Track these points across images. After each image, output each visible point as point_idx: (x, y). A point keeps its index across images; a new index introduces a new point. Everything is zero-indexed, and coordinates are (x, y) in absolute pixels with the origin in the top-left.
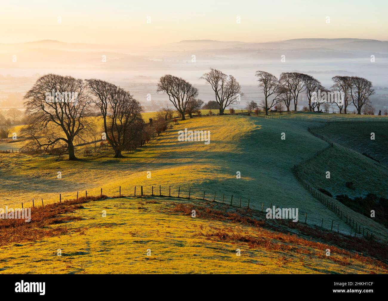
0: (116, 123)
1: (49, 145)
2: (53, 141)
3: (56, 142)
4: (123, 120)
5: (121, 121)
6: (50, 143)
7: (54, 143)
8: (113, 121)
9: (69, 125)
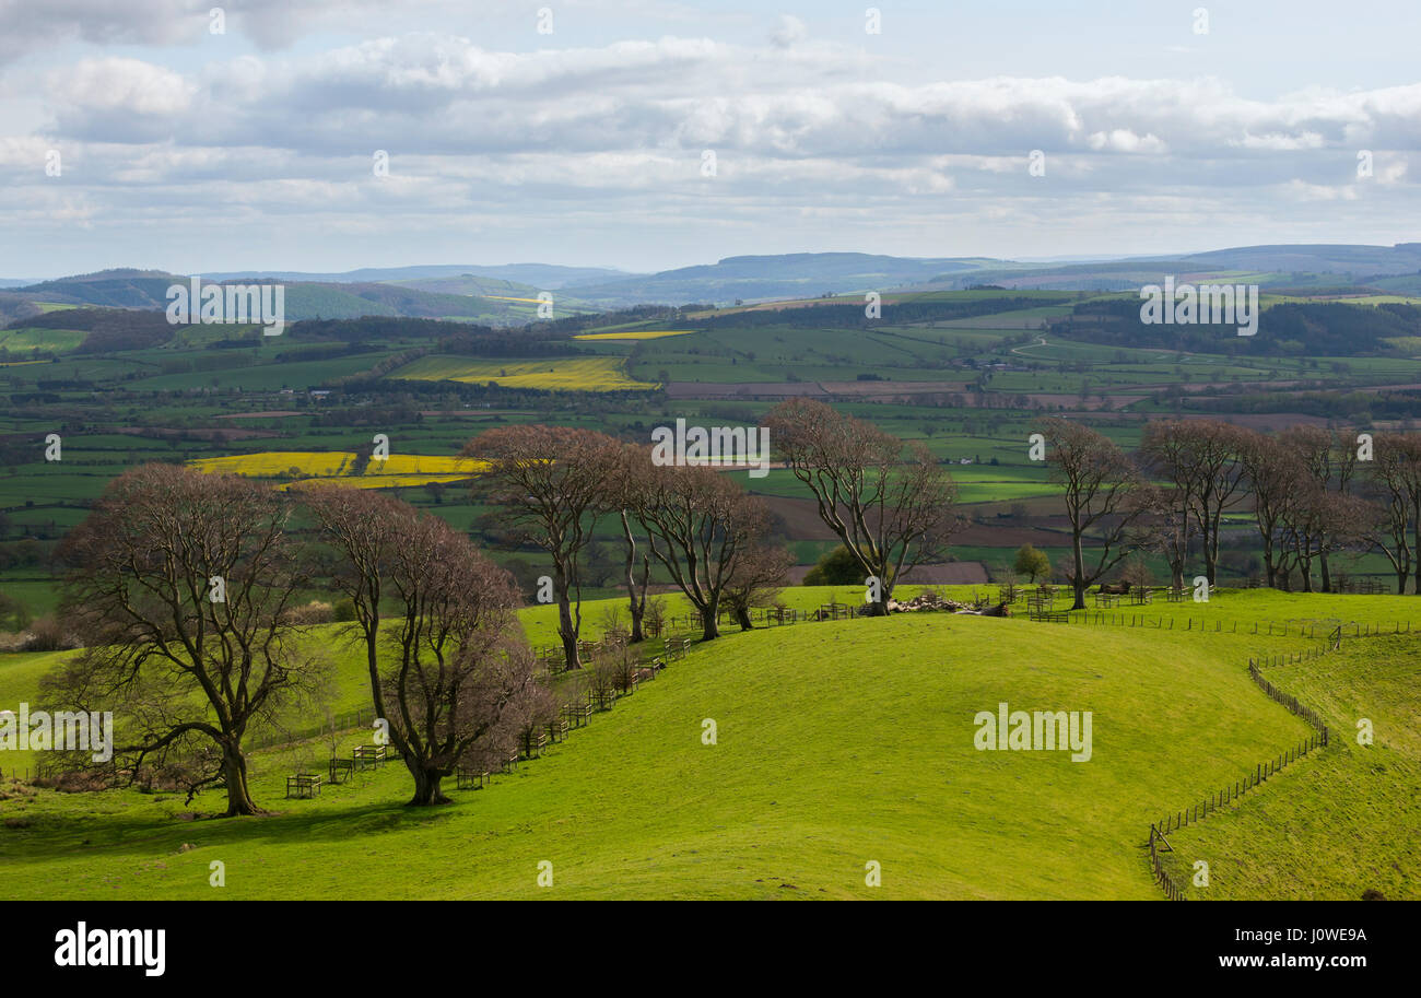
0: (417, 663)
1: (145, 751)
2: (164, 735)
3: (176, 740)
4: (445, 651)
5: (438, 651)
6: (150, 743)
7: (167, 741)
8: (406, 651)
9: (225, 669)
